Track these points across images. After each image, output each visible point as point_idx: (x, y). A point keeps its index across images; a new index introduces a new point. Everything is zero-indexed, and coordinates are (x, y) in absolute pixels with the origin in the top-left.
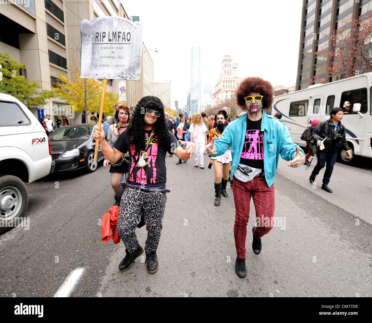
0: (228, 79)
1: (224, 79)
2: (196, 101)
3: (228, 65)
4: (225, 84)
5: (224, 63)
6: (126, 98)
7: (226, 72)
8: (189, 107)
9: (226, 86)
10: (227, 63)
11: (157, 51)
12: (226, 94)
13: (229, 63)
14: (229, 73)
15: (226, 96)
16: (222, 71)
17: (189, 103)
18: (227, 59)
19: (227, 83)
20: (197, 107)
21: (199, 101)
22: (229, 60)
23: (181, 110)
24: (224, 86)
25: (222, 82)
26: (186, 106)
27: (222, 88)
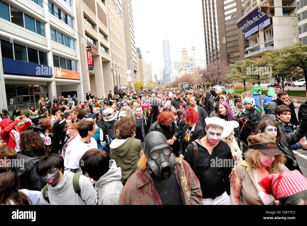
0: (186, 62)
1: (183, 63)
2: (169, 75)
3: (185, 54)
4: (184, 65)
5: (183, 53)
6: (131, 79)
7: (185, 58)
8: (165, 79)
9: (185, 66)
10: (184, 52)
11: (148, 52)
12: (186, 71)
13: (186, 52)
14: (186, 58)
15: (186, 72)
16: (182, 57)
17: (165, 76)
18: (184, 50)
19: (185, 64)
20: (170, 78)
21: (171, 75)
22: (186, 51)
23: (159, 81)
24: (184, 66)
25: (183, 64)
26: (163, 78)
27: (183, 67)
